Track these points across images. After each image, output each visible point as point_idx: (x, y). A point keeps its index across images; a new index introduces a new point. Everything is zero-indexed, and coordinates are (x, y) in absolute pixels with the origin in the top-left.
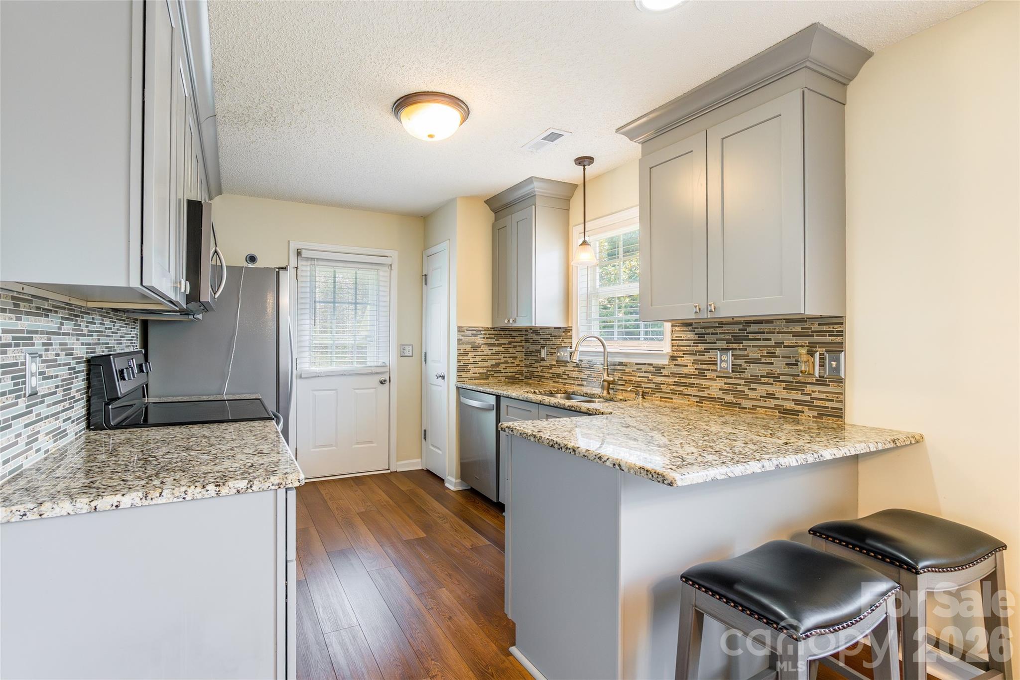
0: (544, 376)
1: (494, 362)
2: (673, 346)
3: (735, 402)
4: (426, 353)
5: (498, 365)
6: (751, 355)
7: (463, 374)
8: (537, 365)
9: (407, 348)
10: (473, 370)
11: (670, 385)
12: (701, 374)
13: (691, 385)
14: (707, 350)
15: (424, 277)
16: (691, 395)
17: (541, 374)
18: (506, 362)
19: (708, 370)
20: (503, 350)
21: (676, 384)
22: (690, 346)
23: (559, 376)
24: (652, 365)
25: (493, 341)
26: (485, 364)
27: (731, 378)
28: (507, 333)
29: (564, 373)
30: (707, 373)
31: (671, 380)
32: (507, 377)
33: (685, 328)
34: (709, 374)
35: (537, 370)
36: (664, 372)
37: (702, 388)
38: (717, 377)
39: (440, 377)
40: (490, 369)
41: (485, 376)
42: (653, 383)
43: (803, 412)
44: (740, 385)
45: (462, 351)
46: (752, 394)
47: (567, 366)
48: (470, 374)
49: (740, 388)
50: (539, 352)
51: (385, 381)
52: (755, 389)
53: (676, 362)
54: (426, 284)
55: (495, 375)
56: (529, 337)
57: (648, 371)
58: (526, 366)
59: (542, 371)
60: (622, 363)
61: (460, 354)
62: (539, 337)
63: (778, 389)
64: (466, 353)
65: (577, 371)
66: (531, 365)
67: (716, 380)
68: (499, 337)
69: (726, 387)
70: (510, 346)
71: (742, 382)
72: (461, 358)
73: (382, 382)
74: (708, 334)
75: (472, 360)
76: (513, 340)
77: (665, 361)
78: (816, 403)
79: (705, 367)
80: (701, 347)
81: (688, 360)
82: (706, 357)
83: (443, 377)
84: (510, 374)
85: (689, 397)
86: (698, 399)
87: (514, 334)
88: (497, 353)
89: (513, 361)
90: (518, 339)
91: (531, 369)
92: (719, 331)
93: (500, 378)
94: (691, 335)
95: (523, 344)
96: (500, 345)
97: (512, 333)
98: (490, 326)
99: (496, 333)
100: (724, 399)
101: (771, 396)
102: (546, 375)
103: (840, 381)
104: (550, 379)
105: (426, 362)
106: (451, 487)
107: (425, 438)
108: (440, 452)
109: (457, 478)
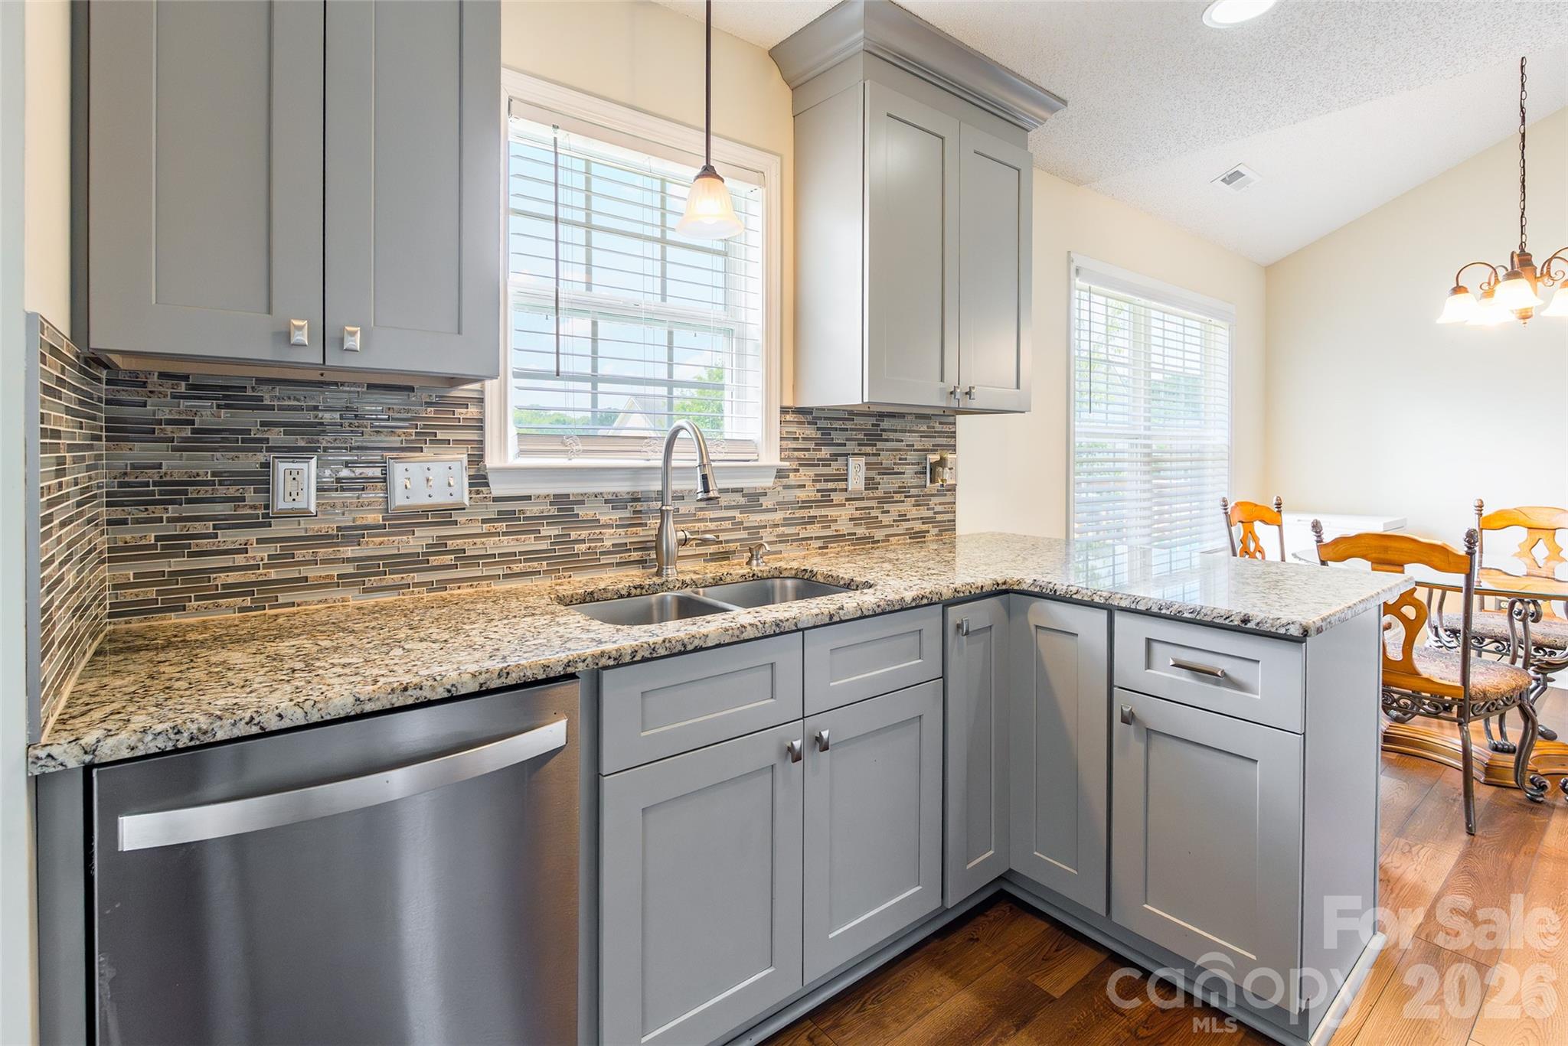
0: (306, 579)
2: (781, 451)
3: (868, 535)
6: (886, 463)
8: (229, 538)
11: (777, 526)
12: (825, 500)
13: (812, 520)
14: (835, 457)
16: (811, 538)
17: (273, 574)
19: (835, 490)
21: (788, 522)
22: (808, 450)
23: (399, 564)
24: (741, 490)
27: (862, 499)
28: (90, 383)
29: (439, 547)
30: (833, 495)
31: (778, 516)
33: (802, 418)
34: (837, 498)
35: (240, 560)
36: (767, 502)
37: (827, 522)
42: (745, 529)
43: (928, 532)
44: (873, 508)
46: (886, 519)
47: (455, 523)
49: (873, 513)
50: (263, 480)
52: (888, 512)
53: (785, 481)
57: (734, 503)
59: (279, 561)
63: (907, 507)
65: (505, 534)
66: (172, 546)
67: (844, 505)
69: (857, 514)
71: (874, 503)
74: (836, 429)
77: (768, 482)
78: (939, 518)
79: (831, 485)
80: (825, 452)
81: (806, 474)
82: (833, 468)
85: (809, 542)
86: (820, 543)
87: (95, 393)
91: (173, 565)
92: (849, 425)
94: (810, 431)
98: (68, 335)
100: (855, 535)
101: (903, 518)
102: (313, 573)
103: (954, 489)
104: (345, 585)
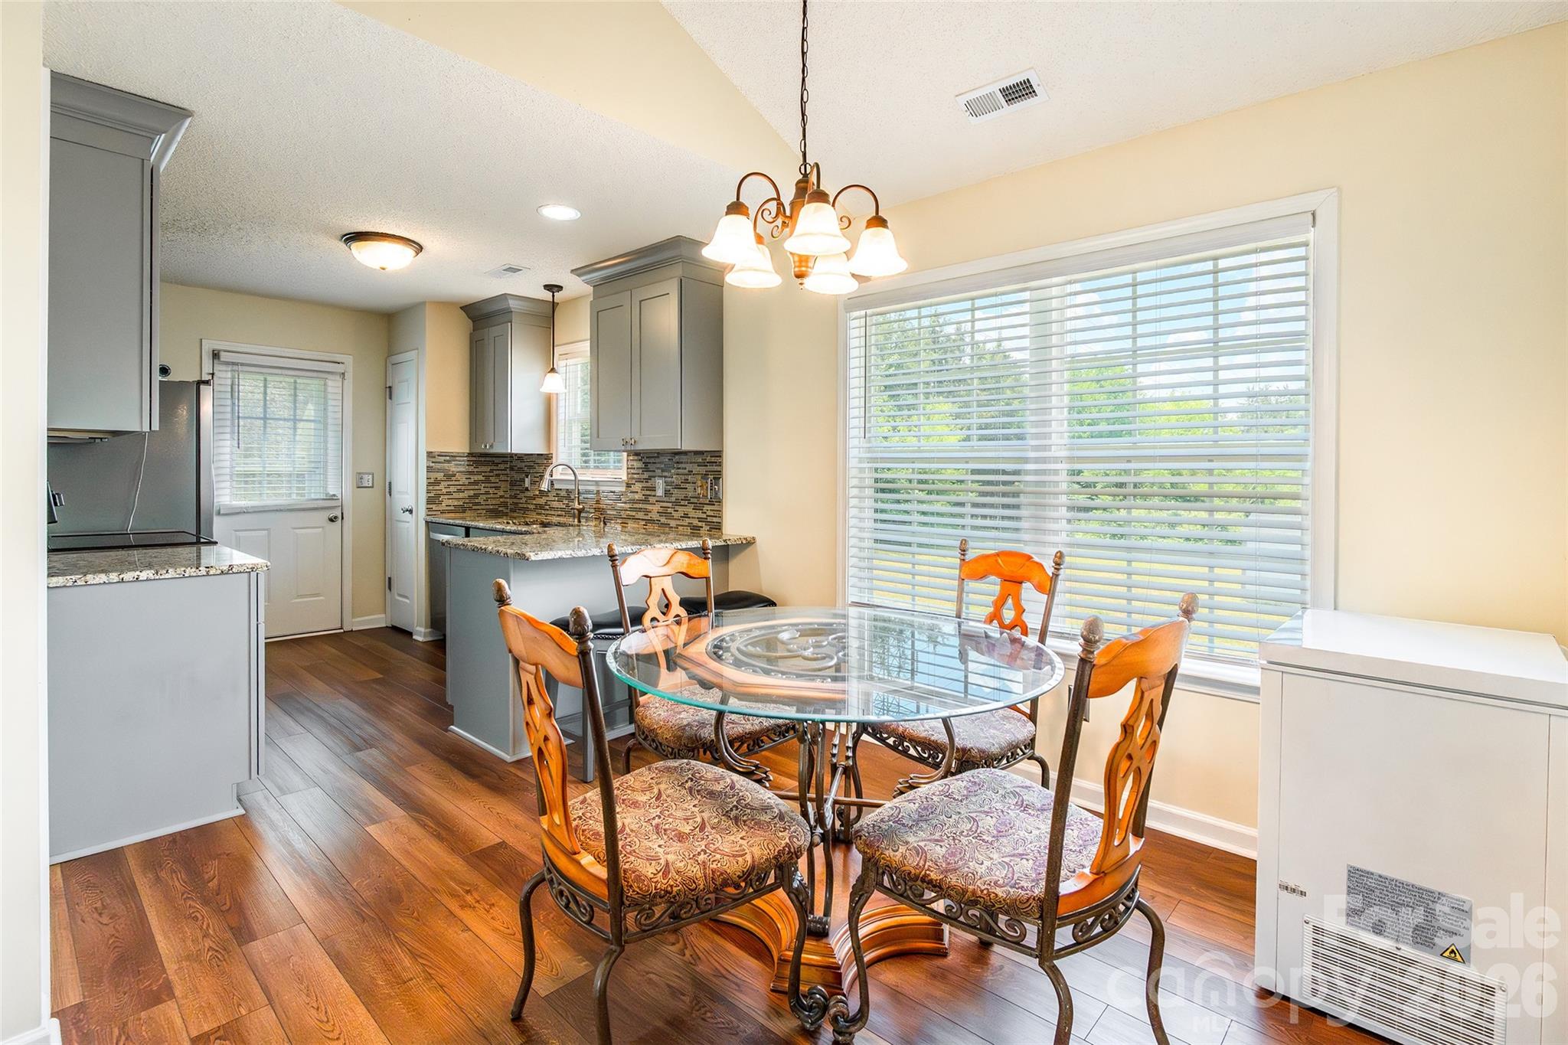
0: (527, 508)
1: (472, 493)
2: (628, 474)
3: (666, 522)
4: (390, 483)
5: (476, 496)
6: (677, 482)
7: (434, 507)
8: (522, 495)
9: (366, 477)
10: (446, 502)
11: (627, 510)
12: (646, 501)
13: (640, 510)
14: (650, 478)
15: (388, 389)
16: (640, 519)
17: (525, 506)
18: (487, 493)
19: (651, 495)
20: (483, 478)
21: (632, 509)
22: (639, 474)
23: (541, 507)
24: (614, 492)
25: (471, 469)
26: (461, 495)
27: (664, 502)
28: (488, 459)
29: (546, 503)
30: (649, 498)
31: (627, 506)
32: (488, 510)
33: (636, 458)
34: (651, 498)
35: (521, 501)
36: (623, 499)
37: (647, 512)
38: (657, 501)
39: (407, 510)
40: (467, 501)
41: (461, 510)
42: (616, 509)
43: (702, 527)
44: (669, 507)
45: (432, 481)
46: (675, 515)
47: (548, 496)
48: (443, 507)
49: (669, 510)
50: (523, 481)
51: (336, 517)
52: (677, 511)
53: (630, 489)
54: (391, 398)
55: (474, 507)
56: (514, 464)
57: (612, 498)
58: (511, 497)
59: (526, 502)
60: (592, 491)
61: (429, 484)
62: (523, 464)
63: (689, 510)
64: (437, 482)
66: (514, 496)
67: (655, 504)
68: (477, 463)
69: (661, 510)
70: (491, 474)
71: (670, 505)
72: (431, 488)
73: (331, 520)
74: (651, 463)
75: (444, 491)
76: (495, 468)
77: (623, 489)
78: (709, 519)
79: (648, 492)
80: (646, 475)
81: (638, 487)
82: (650, 483)
83: (411, 511)
84: (491, 507)
85: (639, 521)
86: (644, 522)
87: (497, 460)
88: (476, 483)
89: (496, 492)
90: (502, 466)
91: (515, 501)
92: (657, 460)
93: (479, 512)
94: (639, 464)
95: (508, 471)
96: (479, 473)
97: (494, 459)
98: (468, 452)
99: (474, 459)
100: (660, 521)
101: (686, 516)
102: (529, 506)
103: (720, 502)
105: (390, 495)
106: (420, 639)
107: (390, 589)
108: (407, 601)
109: (426, 628)
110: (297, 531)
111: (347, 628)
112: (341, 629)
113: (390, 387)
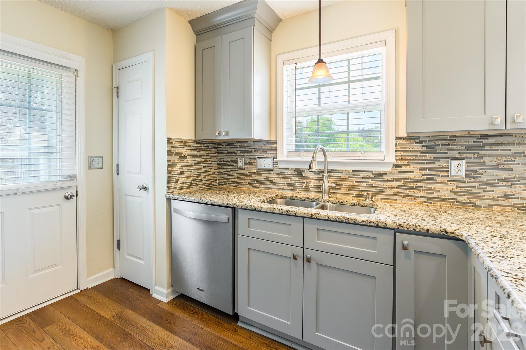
0: (243, 182)
1: (196, 172)
2: (396, 156)
3: (468, 201)
4: (118, 165)
5: (199, 174)
6: (488, 163)
7: (172, 185)
8: (232, 173)
9: (97, 160)
10: (181, 181)
11: (394, 188)
12: (430, 179)
13: (419, 188)
14: (438, 159)
15: (115, 89)
16: (418, 197)
17: (238, 181)
18: (205, 171)
19: (439, 175)
20: (203, 160)
22: (416, 155)
23: (259, 182)
24: (372, 172)
25: (195, 153)
26: (190, 174)
27: (465, 182)
28: (206, 145)
29: (267, 179)
30: (436, 178)
31: (395, 184)
32: (206, 185)
33: (411, 141)
34: (439, 179)
35: (233, 177)
36: (386, 177)
37: (431, 191)
38: (448, 181)
39: (142, 188)
40: (194, 178)
41: (191, 185)
42: (373, 187)
44: (475, 188)
45: (171, 163)
46: (487, 195)
47: (270, 174)
48: (178, 185)
49: (475, 190)
50: (236, 162)
51: (72, 196)
52: (493, 191)
53: (399, 169)
54: (118, 96)
55: (198, 183)
56: (223, 149)
57: (367, 177)
58: (219, 174)
59: (239, 178)
60: (337, 170)
61: (169, 166)
62: (236, 149)
64: (174, 165)
65: (282, 178)
66: (225, 173)
67: (447, 184)
68: (199, 149)
69: (458, 189)
70: (207, 157)
71: (477, 185)
72: (170, 169)
73: (67, 198)
74: (439, 145)
75: (179, 171)
76: (210, 152)
77: (388, 169)
79: (433, 173)
80: (430, 157)
81: (414, 167)
82: (437, 164)
83: (145, 189)
84: (208, 182)
85: (416, 198)
86: (426, 200)
87: (211, 146)
88: (199, 164)
89: (210, 170)
90: (213, 151)
91: (225, 176)
92: (450, 143)
93: (201, 186)
94: (419, 147)
95: (217, 155)
96: (200, 156)
97: (209, 145)
98: (193, 138)
99: (198, 145)
100: (457, 199)
101: (509, 196)
102: (244, 181)
104: (249, 185)
105: (118, 174)
106: (165, 300)
107: (119, 248)
108: (142, 262)
109: (167, 289)
110: (34, 211)
111: (82, 288)
112: (78, 289)
113: (117, 88)
